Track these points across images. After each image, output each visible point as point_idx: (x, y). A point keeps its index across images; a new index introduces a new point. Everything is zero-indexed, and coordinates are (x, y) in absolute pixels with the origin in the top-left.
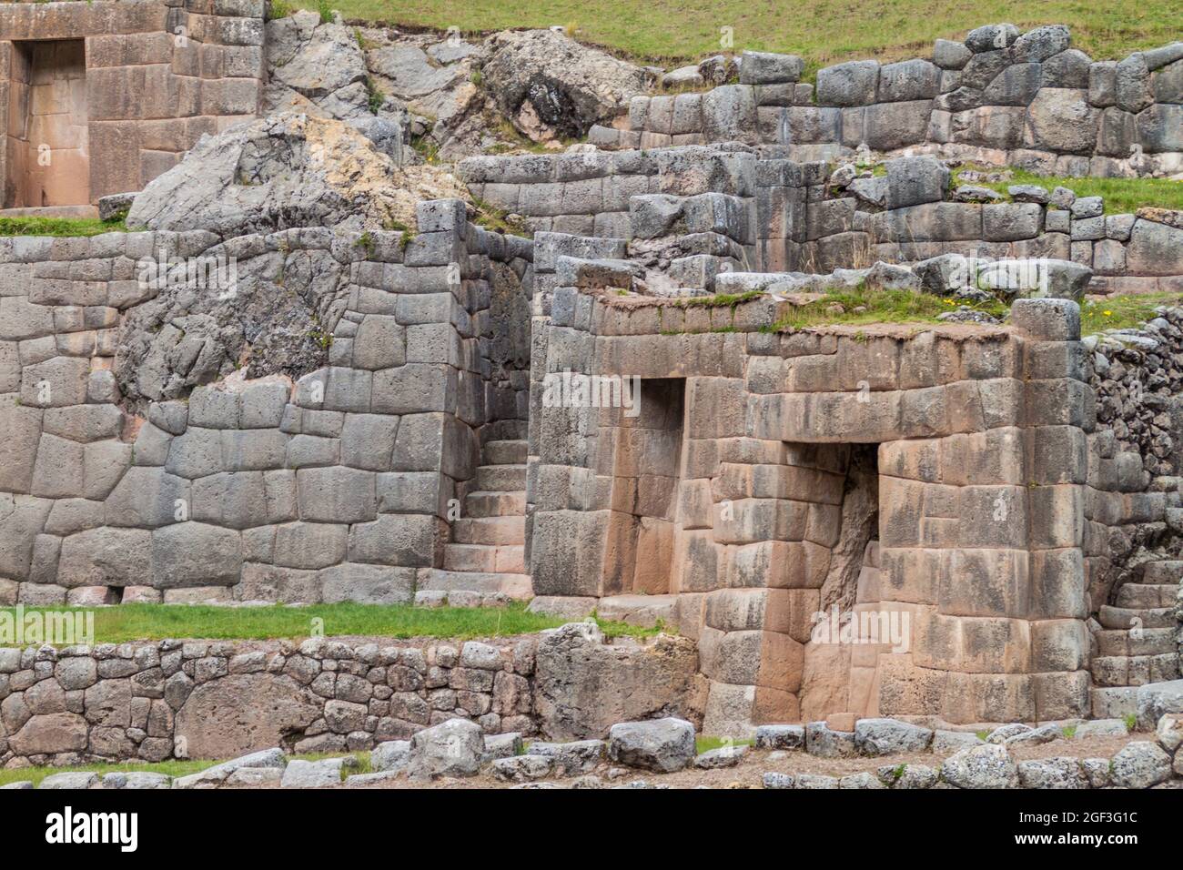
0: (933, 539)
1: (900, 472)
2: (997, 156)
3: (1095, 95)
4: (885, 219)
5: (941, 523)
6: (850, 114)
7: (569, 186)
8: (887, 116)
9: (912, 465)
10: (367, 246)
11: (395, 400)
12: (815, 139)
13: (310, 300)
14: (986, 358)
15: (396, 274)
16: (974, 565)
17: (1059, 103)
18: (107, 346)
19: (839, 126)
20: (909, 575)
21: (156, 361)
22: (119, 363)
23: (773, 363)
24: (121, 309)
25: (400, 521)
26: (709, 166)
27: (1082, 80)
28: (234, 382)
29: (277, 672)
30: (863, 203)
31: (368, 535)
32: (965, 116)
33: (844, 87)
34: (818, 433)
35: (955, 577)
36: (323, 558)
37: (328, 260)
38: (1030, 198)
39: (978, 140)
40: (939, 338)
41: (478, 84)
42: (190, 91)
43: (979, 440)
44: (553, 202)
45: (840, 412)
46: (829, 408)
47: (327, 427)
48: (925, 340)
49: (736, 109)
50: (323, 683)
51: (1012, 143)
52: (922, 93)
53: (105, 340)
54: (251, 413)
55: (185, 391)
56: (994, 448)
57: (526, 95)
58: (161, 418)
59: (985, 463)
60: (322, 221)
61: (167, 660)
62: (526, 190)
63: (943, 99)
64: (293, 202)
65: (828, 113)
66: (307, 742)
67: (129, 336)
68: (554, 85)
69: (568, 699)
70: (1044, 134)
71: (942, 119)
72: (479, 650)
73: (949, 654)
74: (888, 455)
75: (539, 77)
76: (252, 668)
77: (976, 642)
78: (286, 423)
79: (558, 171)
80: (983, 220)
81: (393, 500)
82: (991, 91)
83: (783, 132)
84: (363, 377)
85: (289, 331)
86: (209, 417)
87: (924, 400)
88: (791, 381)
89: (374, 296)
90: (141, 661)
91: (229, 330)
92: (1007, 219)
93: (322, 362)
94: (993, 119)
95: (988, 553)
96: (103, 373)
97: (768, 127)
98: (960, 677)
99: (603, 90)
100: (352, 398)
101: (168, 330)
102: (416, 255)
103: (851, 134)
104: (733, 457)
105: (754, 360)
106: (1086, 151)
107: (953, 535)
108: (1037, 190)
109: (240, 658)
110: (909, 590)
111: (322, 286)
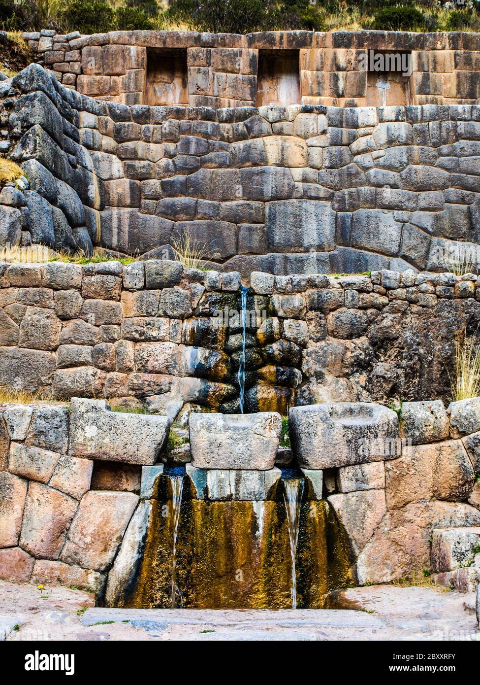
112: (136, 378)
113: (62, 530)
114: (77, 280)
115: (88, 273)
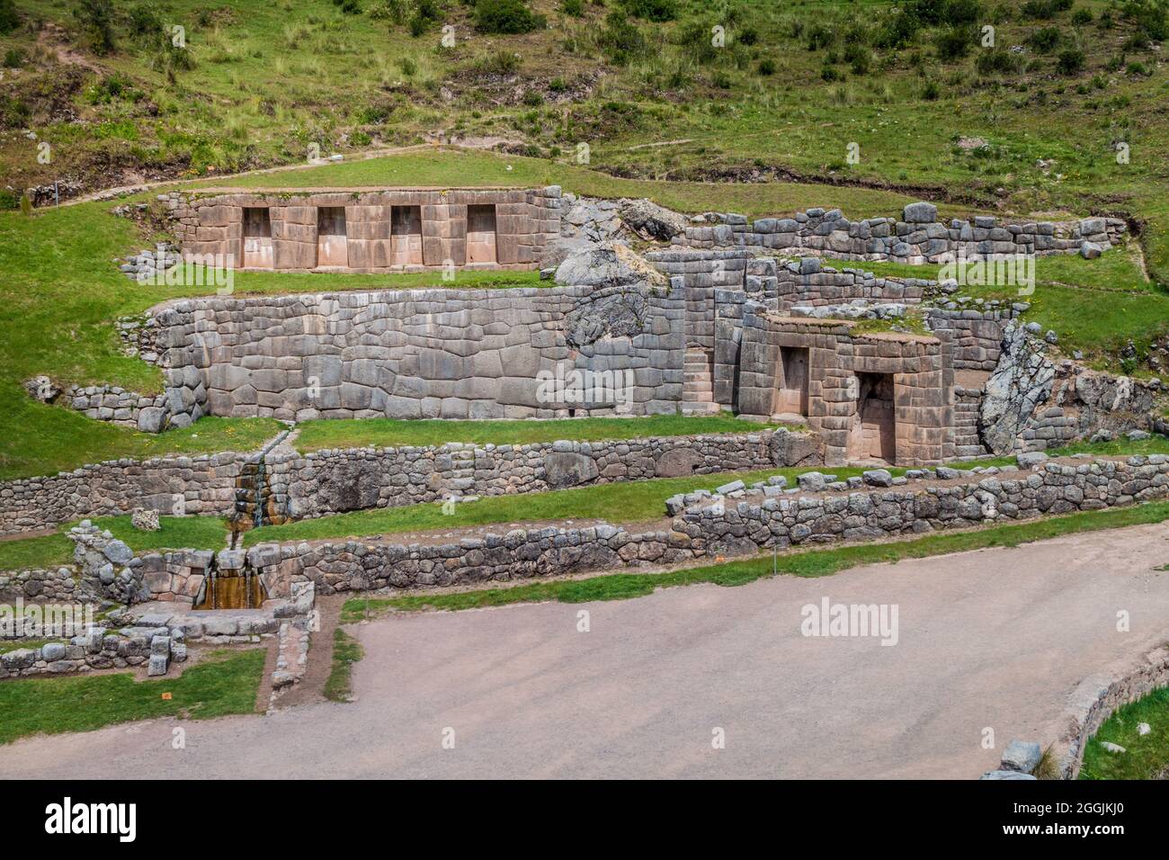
0: (915, 404)
1: (903, 383)
2: (818, 252)
3: (852, 234)
4: (801, 278)
5: (918, 399)
6: (766, 236)
7: (688, 264)
8: (780, 237)
9: (908, 381)
10: (654, 293)
11: (668, 346)
12: (753, 244)
13: (634, 311)
14: (934, 349)
15: (665, 302)
16: (930, 412)
17: (840, 236)
18: (561, 327)
19: (763, 240)
20: (907, 415)
21: (580, 332)
22: (566, 332)
23: (850, 346)
24: (565, 313)
25: (671, 386)
26: (765, 266)
27: (848, 228)
28: (607, 338)
29: (689, 447)
30: (792, 272)
31: (661, 390)
32: (807, 239)
33: (765, 227)
34: (870, 369)
35: (924, 416)
36: (645, 398)
37: (640, 297)
38: (849, 272)
39: (811, 247)
40: (917, 343)
41: (621, 218)
42: (537, 225)
43: (931, 374)
44: (682, 269)
45: (878, 363)
46: (874, 362)
47: (644, 354)
48: (913, 343)
49: (726, 233)
50: (705, 450)
51: (823, 248)
52: (792, 230)
53: (561, 324)
54: (617, 350)
55: (592, 342)
56: (936, 377)
57: (644, 224)
58: (585, 352)
59: (933, 381)
60: (631, 282)
61: (653, 445)
62: (672, 264)
63: (799, 233)
64: (619, 276)
65: (758, 236)
66: (699, 469)
67: (569, 323)
68: (655, 222)
69: (782, 453)
70: (834, 246)
71: (799, 239)
72: (753, 437)
73: (922, 439)
74: (898, 377)
75: (651, 219)
76: (681, 447)
77: (931, 435)
78: (630, 353)
79: (683, 258)
80: (835, 279)
81: (669, 379)
82: (816, 230)
83: (742, 241)
84: (656, 337)
85: (627, 321)
86: (602, 351)
87: (913, 361)
88: (858, 352)
89: (658, 310)
90: (644, 446)
91: (605, 321)
92: (844, 279)
93: (641, 332)
94: (817, 240)
95: (935, 409)
96: (560, 336)
97: (737, 240)
98: (925, 446)
99: (676, 225)
100: (653, 345)
101: (583, 321)
102: (671, 296)
103: (767, 243)
104: (833, 374)
105: (841, 344)
106: (848, 252)
107: (922, 403)
108: (853, 270)
109: (676, 443)
110: (907, 420)
111: (638, 306)
112: (217, 504)
113: (183, 587)
114: (190, 465)
115: (194, 461)
